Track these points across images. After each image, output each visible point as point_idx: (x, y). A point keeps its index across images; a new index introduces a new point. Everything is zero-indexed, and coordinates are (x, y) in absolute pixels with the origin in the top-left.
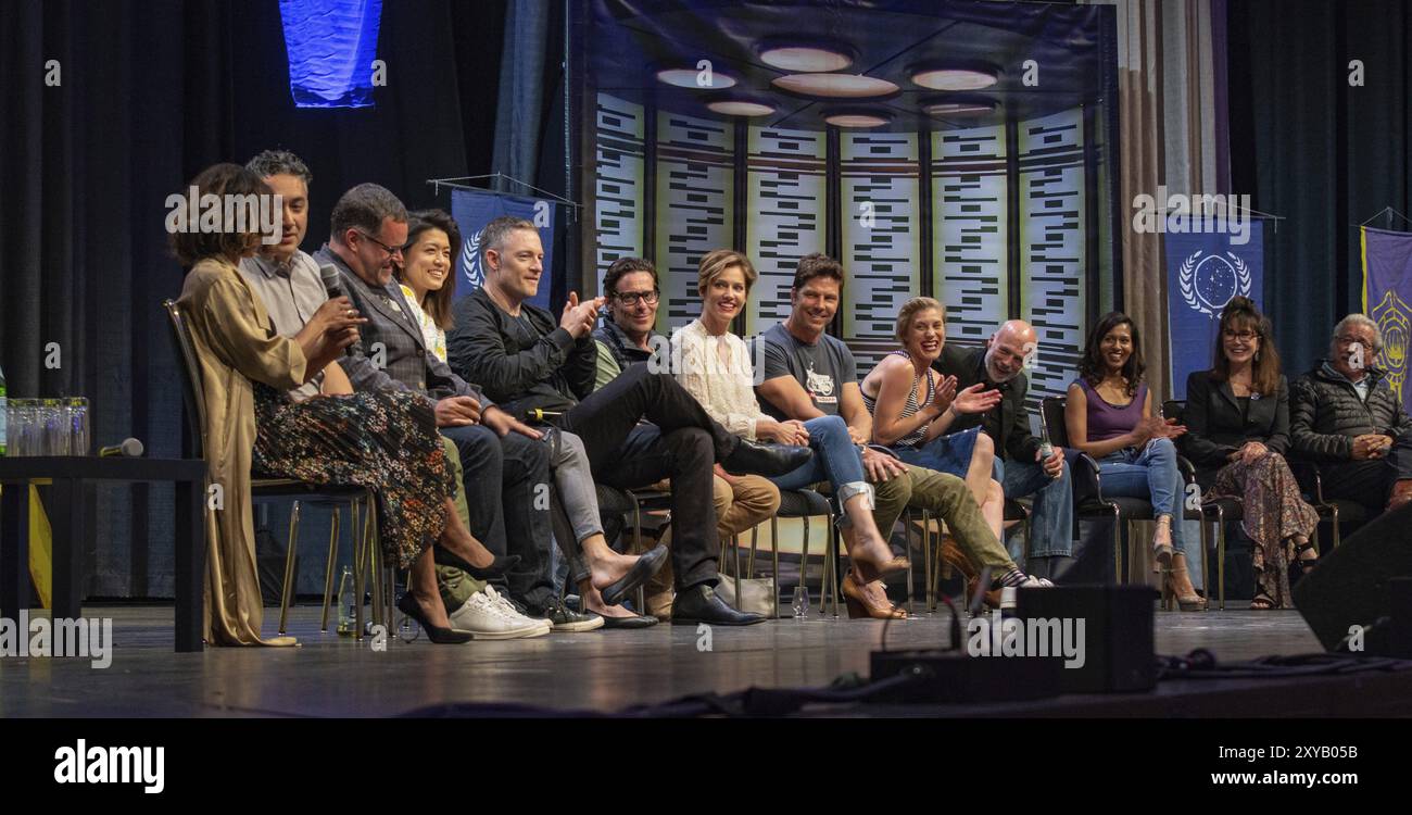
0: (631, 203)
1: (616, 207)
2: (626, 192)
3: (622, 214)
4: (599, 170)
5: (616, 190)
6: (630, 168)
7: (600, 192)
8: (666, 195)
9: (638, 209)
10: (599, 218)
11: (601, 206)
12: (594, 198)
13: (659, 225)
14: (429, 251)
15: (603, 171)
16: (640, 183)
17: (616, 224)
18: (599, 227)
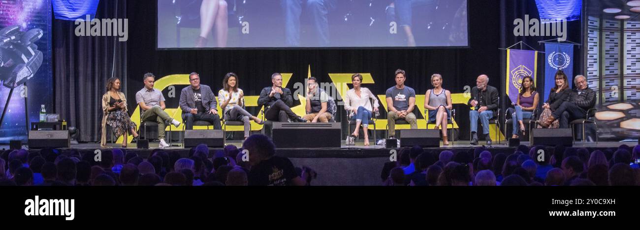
0: (596, 43)
1: (593, 44)
2: (595, 40)
3: (594, 46)
4: (589, 35)
5: (593, 40)
6: (596, 34)
7: (589, 41)
8: (604, 40)
9: (598, 44)
10: (589, 47)
11: (589, 44)
12: (587, 42)
13: (603, 48)
14: (231, 81)
15: (590, 35)
16: (598, 38)
17: (593, 48)
18: (589, 49)
